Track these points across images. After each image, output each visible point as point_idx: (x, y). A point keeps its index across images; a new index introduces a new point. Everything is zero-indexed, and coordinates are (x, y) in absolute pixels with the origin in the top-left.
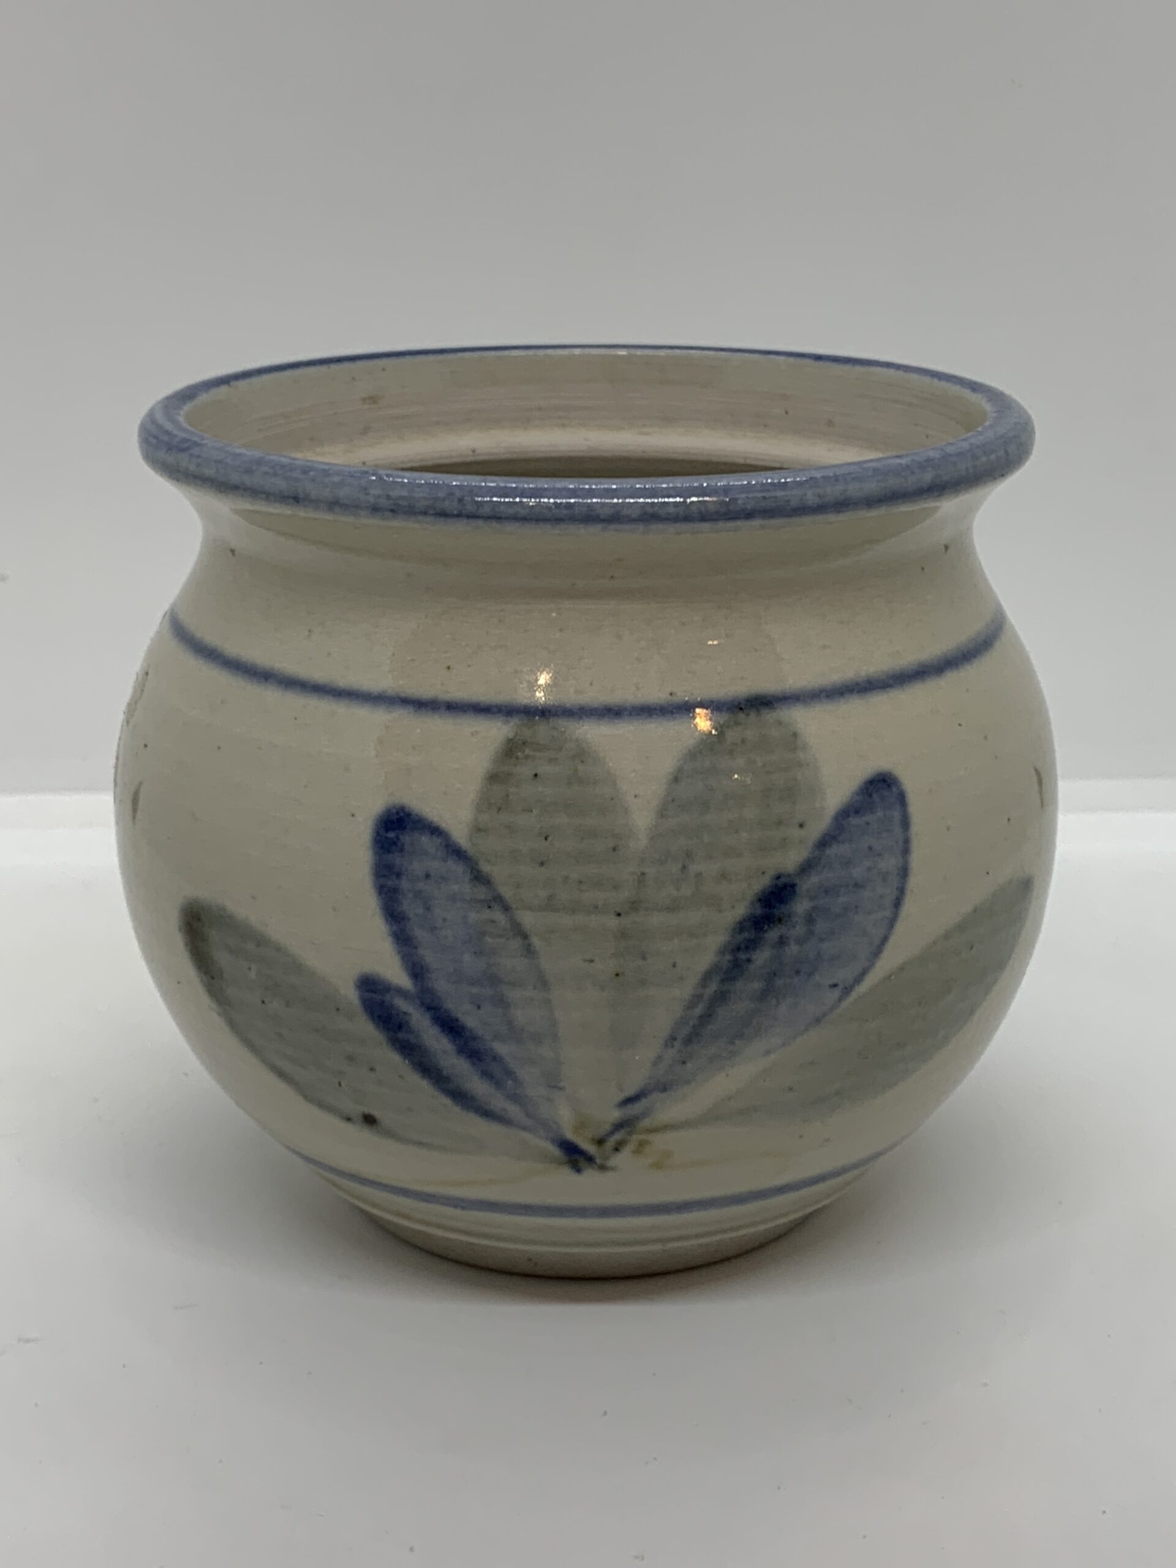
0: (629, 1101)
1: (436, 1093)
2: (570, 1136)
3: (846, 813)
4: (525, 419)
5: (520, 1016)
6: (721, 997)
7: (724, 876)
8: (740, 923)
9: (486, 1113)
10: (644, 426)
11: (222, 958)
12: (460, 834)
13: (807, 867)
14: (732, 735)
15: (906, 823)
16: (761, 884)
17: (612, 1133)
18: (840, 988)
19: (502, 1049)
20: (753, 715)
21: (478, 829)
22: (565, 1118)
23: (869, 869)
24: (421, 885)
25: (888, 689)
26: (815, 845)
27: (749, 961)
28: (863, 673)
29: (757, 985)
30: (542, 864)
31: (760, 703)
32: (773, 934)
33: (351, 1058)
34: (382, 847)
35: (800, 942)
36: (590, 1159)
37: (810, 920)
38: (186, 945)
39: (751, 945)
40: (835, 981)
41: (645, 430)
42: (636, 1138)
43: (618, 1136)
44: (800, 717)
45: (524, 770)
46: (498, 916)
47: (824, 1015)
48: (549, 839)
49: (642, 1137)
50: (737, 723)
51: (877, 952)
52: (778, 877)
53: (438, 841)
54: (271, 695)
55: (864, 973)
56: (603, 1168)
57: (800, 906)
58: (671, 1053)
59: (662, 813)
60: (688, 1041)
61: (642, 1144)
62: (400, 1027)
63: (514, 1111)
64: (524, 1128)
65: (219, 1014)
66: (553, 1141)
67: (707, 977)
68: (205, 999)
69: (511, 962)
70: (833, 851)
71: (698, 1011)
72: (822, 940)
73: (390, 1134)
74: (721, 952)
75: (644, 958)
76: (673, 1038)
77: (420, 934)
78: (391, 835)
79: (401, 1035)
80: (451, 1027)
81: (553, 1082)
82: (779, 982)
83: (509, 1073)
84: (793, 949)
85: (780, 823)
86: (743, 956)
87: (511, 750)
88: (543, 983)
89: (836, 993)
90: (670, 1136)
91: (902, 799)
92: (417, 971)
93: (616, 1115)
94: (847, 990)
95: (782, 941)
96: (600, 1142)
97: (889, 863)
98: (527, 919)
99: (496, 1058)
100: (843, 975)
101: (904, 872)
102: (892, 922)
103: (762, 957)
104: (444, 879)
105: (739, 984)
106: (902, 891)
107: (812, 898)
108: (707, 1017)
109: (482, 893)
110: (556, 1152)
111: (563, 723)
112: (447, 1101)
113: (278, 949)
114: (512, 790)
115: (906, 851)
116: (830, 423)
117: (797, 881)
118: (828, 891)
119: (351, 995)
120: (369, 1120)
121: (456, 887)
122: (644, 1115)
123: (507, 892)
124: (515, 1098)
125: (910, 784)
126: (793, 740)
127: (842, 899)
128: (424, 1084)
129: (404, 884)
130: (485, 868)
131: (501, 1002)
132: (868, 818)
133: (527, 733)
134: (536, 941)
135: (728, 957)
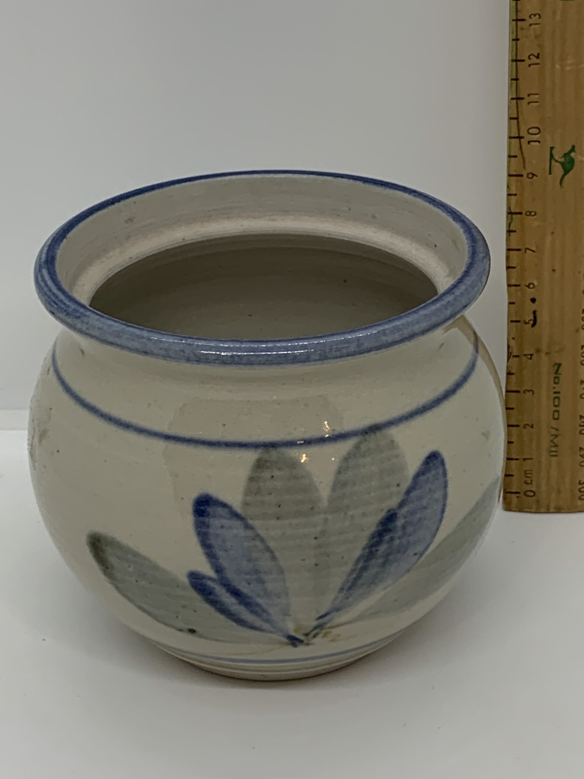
0: (321, 617)
1: (228, 620)
2: (293, 634)
3: (418, 475)
4: (208, 217)
5: (269, 586)
6: (364, 568)
7: (364, 515)
8: (373, 534)
9: (253, 627)
10: (273, 215)
11: (112, 560)
12: (237, 506)
13: (402, 505)
14: (363, 447)
15: (445, 474)
16: (381, 515)
17: (312, 631)
18: (418, 555)
19: (260, 601)
20: (373, 436)
21: (246, 504)
22: (291, 627)
23: (430, 499)
24: (219, 531)
25: (433, 409)
26: (405, 493)
27: (377, 550)
28: (421, 404)
29: (381, 561)
30: (278, 518)
31: (375, 428)
32: (387, 538)
33: (184, 607)
34: (198, 514)
35: (399, 538)
36: (301, 642)
37: (404, 527)
38: (91, 551)
39: (378, 543)
40: (416, 552)
41: (272, 217)
42: (324, 631)
43: (314, 632)
44: (394, 432)
45: (267, 474)
46: (258, 543)
47: (411, 568)
48: (281, 506)
49: (328, 630)
50: (366, 440)
51: (434, 536)
52: (389, 511)
53: (227, 510)
54: (132, 436)
55: (428, 546)
56: (308, 644)
57: (400, 522)
58: (341, 595)
59: (334, 489)
60: (350, 588)
61: (326, 634)
62: (210, 594)
63: (265, 626)
64: (271, 632)
65: (110, 583)
66: (285, 636)
67: (358, 561)
68: (101, 576)
69: (265, 563)
70: (413, 494)
71: (354, 576)
72: (410, 535)
73: (201, 636)
74: (364, 549)
75: (328, 556)
76: (342, 589)
77: (220, 553)
78: (202, 508)
79: (211, 597)
80: (236, 593)
81: (286, 613)
82: (391, 557)
83: (264, 611)
84: (397, 542)
85: (388, 486)
86: (374, 549)
87: (259, 465)
88: (281, 571)
89: (416, 557)
90: (340, 628)
91: (443, 463)
92: (218, 570)
93: (315, 623)
94: (421, 555)
95: (392, 539)
96: (307, 635)
97: (438, 495)
98: (272, 544)
99: (258, 605)
100: (419, 549)
101: (445, 496)
102: (441, 520)
103: (383, 548)
104: (231, 528)
105: (373, 561)
106: (444, 505)
107: (405, 517)
108: (359, 577)
109: (249, 533)
110: (285, 640)
111: (283, 450)
112: (234, 624)
113: (145, 558)
114: (262, 484)
115: (446, 486)
116: (374, 217)
117: (397, 511)
118: (412, 513)
119: (185, 580)
120: (192, 631)
121: (235, 531)
122: (329, 621)
123: (262, 533)
124: (268, 621)
125: (446, 455)
126: (392, 445)
127: (418, 516)
128: (222, 617)
129: (211, 531)
130: (250, 522)
131: (261, 581)
132: (429, 475)
133: (266, 456)
134: (277, 554)
135: (367, 551)
